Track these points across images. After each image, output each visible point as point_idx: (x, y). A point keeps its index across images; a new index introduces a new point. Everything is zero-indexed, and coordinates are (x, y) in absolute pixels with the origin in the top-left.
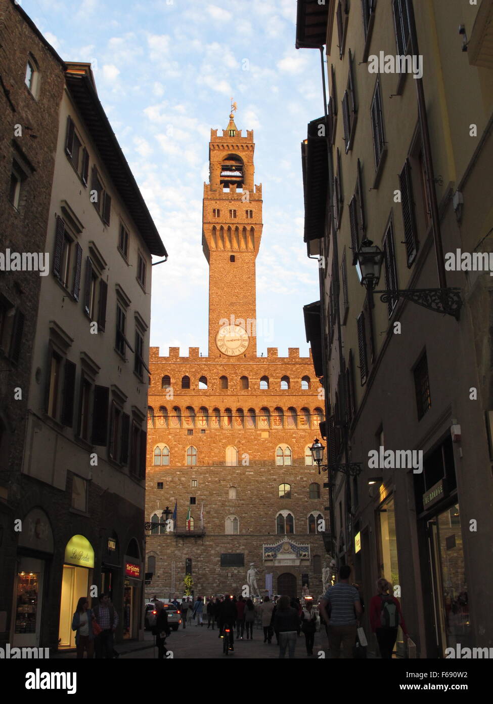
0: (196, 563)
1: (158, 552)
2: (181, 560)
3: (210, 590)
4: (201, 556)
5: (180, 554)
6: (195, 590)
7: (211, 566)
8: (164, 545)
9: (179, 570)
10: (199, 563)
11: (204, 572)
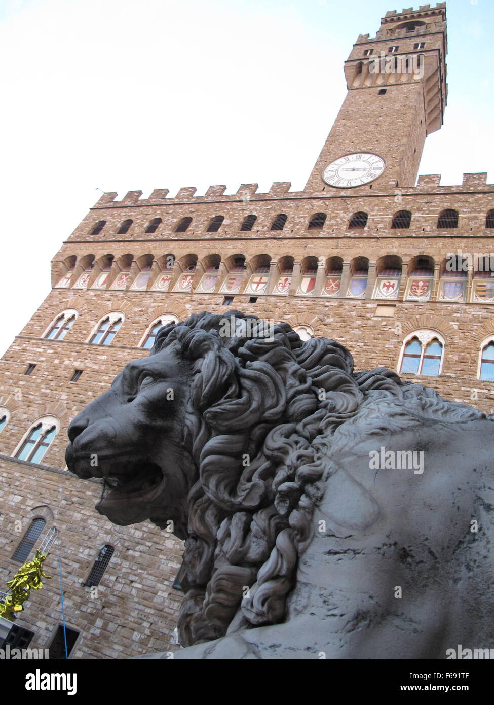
0: (119, 561)
1: (56, 512)
2: (89, 544)
3: (116, 647)
4: (138, 548)
5: (96, 529)
6: (83, 634)
7: (150, 580)
8: (75, 499)
9: (76, 565)
10: (126, 564)
11: (127, 589)
